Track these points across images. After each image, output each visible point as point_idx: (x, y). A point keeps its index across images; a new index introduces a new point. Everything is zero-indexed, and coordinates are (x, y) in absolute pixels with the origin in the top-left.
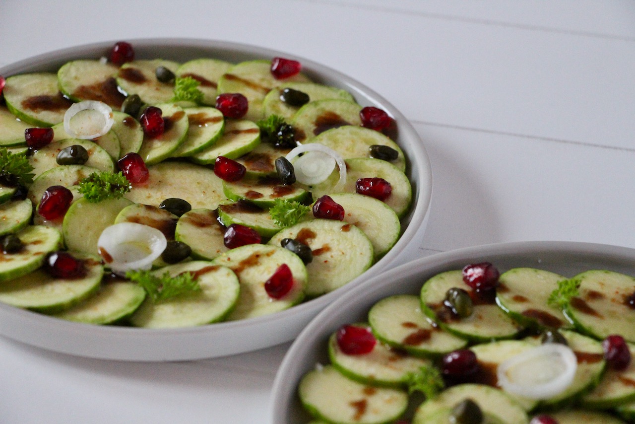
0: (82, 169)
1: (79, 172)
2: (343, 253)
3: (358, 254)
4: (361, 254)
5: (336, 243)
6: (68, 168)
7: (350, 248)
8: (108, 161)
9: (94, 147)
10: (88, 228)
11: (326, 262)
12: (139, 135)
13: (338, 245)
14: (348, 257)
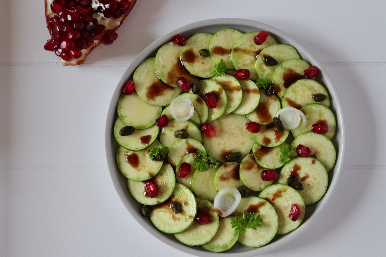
0: (188, 140)
1: (187, 142)
2: (315, 179)
3: (322, 178)
4: (323, 178)
5: (311, 172)
6: (181, 140)
7: (318, 175)
8: (197, 130)
9: (189, 124)
10: (202, 183)
11: (308, 185)
12: (205, 108)
13: (312, 173)
14: (317, 181)
